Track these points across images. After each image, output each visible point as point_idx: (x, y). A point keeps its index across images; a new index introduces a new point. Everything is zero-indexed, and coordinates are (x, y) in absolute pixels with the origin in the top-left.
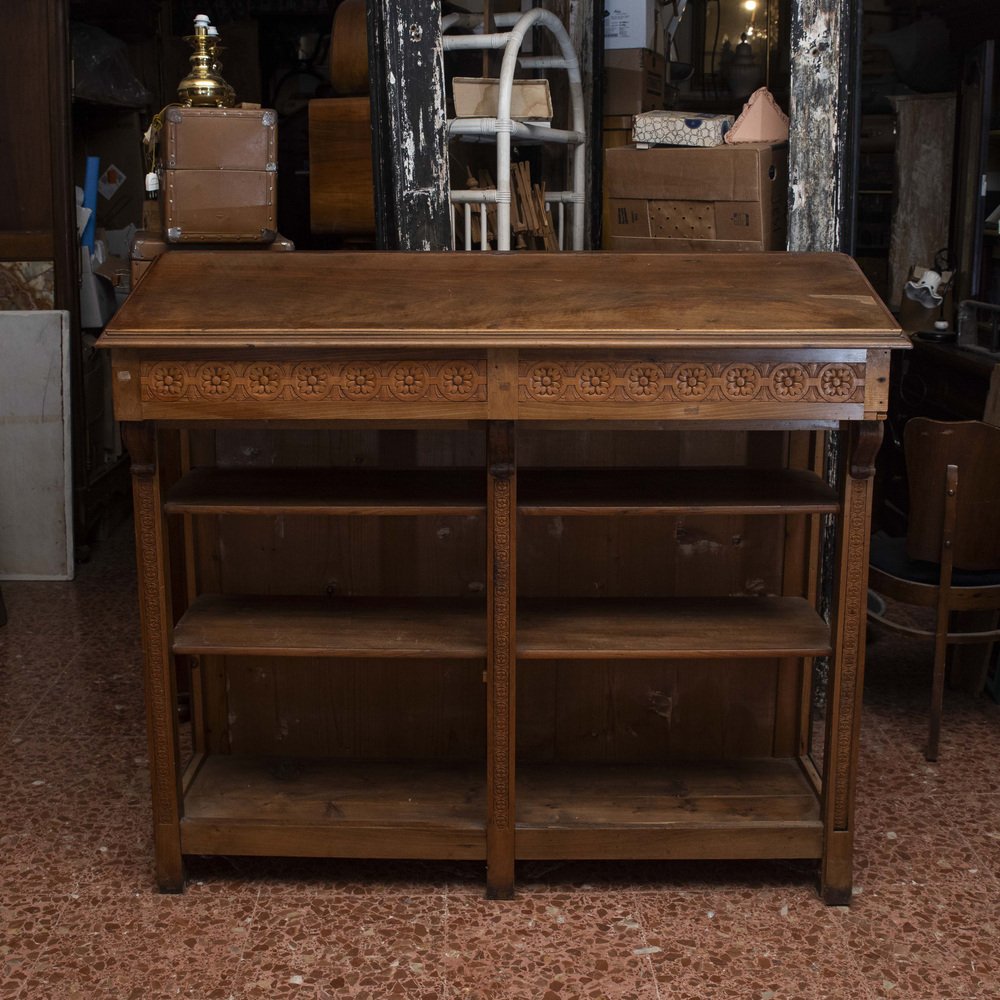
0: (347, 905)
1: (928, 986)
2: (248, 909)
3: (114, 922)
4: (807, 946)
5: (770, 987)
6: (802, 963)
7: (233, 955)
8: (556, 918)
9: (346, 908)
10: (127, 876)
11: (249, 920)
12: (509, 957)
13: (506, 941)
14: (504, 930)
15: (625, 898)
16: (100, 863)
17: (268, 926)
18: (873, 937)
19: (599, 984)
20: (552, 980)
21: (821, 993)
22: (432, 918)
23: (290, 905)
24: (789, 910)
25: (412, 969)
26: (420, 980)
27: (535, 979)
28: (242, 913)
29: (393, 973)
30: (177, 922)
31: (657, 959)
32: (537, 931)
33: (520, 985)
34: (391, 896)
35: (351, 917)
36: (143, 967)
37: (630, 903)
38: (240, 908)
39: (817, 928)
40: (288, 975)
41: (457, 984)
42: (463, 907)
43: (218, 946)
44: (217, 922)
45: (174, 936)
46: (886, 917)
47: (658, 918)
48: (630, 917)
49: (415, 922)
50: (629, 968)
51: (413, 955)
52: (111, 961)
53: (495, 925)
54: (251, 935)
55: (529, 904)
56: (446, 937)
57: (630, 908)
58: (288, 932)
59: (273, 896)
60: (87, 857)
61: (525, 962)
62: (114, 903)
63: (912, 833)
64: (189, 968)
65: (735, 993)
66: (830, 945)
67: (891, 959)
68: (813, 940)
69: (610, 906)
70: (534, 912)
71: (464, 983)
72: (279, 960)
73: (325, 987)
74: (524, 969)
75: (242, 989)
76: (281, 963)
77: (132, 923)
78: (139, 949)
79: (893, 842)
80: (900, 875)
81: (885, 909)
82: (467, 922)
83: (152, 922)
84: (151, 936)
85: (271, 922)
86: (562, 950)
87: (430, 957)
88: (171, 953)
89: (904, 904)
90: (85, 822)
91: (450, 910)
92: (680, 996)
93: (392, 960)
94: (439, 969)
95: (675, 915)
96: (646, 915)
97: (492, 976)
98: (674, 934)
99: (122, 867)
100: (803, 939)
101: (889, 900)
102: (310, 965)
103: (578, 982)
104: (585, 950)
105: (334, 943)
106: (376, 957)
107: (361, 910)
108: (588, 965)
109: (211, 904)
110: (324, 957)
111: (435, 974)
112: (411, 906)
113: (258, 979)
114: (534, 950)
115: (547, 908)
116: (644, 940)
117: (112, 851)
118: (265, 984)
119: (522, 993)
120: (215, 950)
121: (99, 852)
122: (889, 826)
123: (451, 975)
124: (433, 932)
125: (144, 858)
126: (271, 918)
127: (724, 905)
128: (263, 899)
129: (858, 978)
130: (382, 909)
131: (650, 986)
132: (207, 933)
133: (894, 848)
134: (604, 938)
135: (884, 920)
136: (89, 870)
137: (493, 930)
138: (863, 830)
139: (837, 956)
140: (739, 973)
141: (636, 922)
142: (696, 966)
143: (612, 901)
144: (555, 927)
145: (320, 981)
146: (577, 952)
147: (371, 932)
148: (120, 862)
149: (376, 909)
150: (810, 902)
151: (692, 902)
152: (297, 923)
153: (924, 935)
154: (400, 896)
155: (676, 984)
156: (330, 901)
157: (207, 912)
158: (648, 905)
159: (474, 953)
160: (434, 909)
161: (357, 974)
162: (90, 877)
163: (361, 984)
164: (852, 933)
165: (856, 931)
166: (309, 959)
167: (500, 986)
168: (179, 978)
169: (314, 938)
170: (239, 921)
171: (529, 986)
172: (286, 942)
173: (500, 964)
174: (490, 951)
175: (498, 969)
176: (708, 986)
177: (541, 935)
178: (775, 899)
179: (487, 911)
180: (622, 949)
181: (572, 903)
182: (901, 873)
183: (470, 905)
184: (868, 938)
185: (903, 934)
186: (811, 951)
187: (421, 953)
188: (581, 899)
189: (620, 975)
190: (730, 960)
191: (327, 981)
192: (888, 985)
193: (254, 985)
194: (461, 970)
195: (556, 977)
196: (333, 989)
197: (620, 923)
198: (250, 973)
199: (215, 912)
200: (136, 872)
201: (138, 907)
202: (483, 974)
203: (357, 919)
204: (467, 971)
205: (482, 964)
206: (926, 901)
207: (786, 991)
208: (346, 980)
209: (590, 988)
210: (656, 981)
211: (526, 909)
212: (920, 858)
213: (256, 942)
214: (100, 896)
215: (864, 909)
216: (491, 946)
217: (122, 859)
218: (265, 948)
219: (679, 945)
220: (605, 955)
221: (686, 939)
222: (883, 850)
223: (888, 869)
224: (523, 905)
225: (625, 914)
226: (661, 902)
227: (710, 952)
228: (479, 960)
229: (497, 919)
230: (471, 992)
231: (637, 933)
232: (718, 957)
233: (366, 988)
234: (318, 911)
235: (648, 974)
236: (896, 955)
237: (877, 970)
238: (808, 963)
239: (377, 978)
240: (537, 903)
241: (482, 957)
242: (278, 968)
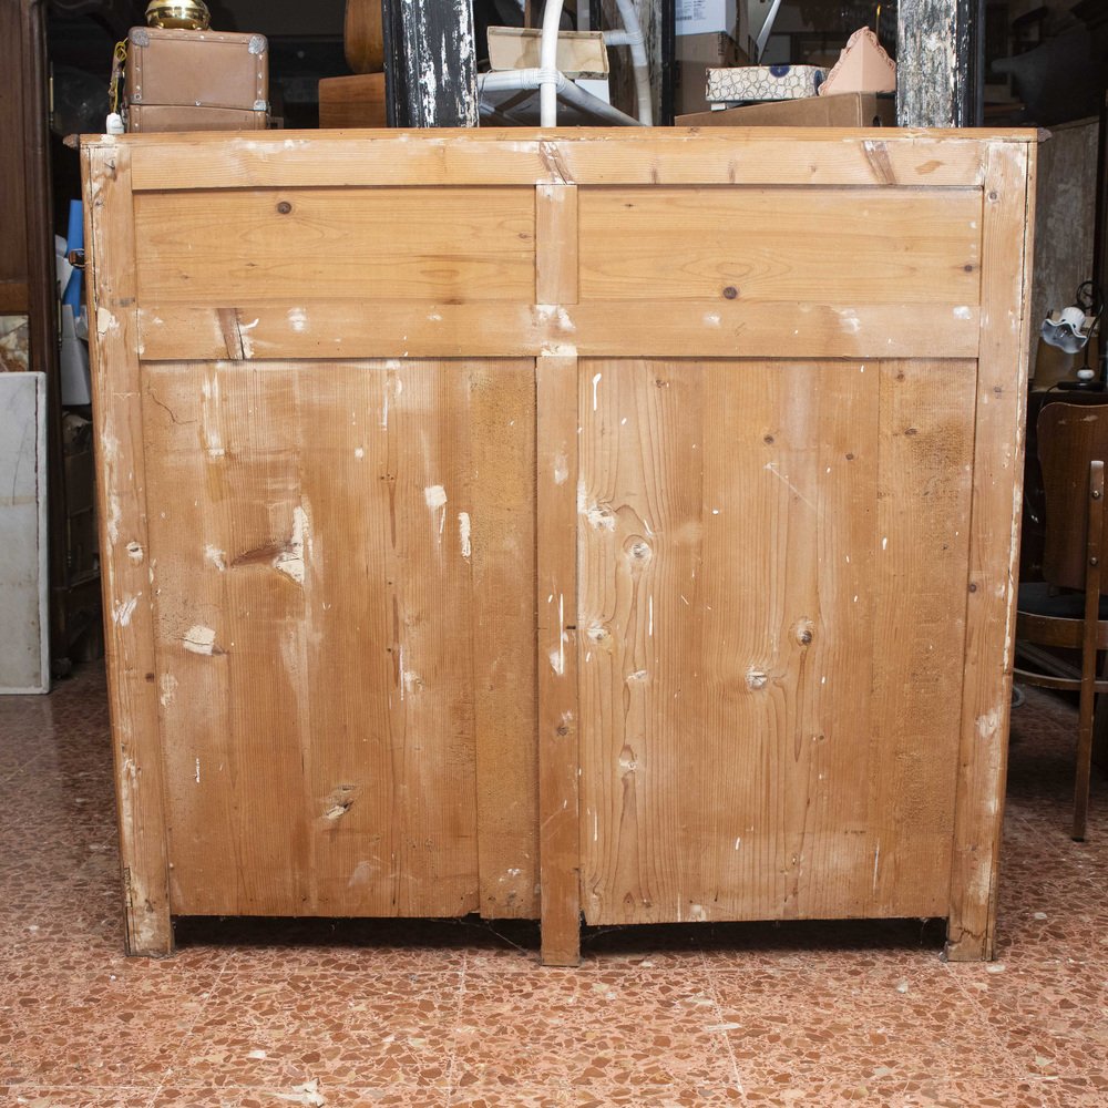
0: (335, 981)
1: (1096, 1062)
2: (208, 985)
3: (31, 997)
4: (935, 1022)
5: (885, 1063)
6: (927, 1039)
7: (180, 1029)
8: (604, 994)
9: (333, 984)
10: (57, 953)
11: (205, 995)
12: (540, 1033)
13: (539, 1016)
14: (536, 1007)
15: (695, 975)
16: (25, 941)
17: (229, 1001)
18: (1021, 1013)
19: (658, 1061)
20: (595, 1056)
21: (953, 1069)
22: (442, 994)
23: (261, 981)
24: (910, 987)
25: (412, 1044)
26: (421, 1056)
27: (573, 1055)
28: (199, 988)
29: (385, 1048)
30: (112, 998)
31: (734, 1034)
32: (579, 1007)
33: (552, 1061)
34: (394, 972)
35: (339, 993)
36: (61, 1042)
37: (703, 980)
38: (196, 983)
39: (946, 1004)
40: (248, 1049)
41: (469, 1060)
42: (485, 984)
43: (160, 1020)
44: (164, 997)
45: (106, 1010)
46: (1037, 993)
47: (738, 995)
48: (702, 994)
49: (420, 998)
50: (698, 1044)
51: (415, 1030)
52: (22, 1034)
53: (524, 1000)
54: (206, 1010)
55: (571, 980)
56: (459, 1013)
57: (702, 986)
58: (254, 1008)
59: (241, 972)
60: (12, 935)
61: (561, 1038)
62: (36, 979)
63: (1067, 914)
64: (120, 1042)
65: (839, 1070)
66: (965, 1021)
67: (1045, 1035)
68: (941, 1017)
69: (677, 983)
70: (577, 988)
71: (478, 1059)
72: (238, 1034)
73: (294, 1062)
74: (560, 1045)
75: (185, 1063)
76: (241, 1038)
77: (54, 999)
78: (58, 1023)
79: (1043, 922)
80: (1053, 953)
81: (1036, 986)
82: (488, 998)
83: (81, 997)
84: (76, 1010)
85: (234, 997)
86: (612, 1026)
87: (436, 1033)
88: (98, 1028)
89: (1059, 982)
90: (16, 902)
91: (468, 986)
92: (765, 1072)
93: (387, 1034)
94: (447, 1045)
95: (761, 992)
96: (722, 993)
97: (517, 1052)
98: (759, 1011)
99: (52, 944)
100: (929, 1015)
101: (1039, 977)
102: (278, 1040)
103: (630, 1057)
104: (642, 1027)
105: (313, 1018)
106: (367, 1033)
107: (351, 986)
108: (644, 1041)
109: (159, 980)
110: (297, 1031)
111: (442, 1050)
112: (418, 981)
113: (207, 1054)
114: (574, 1025)
115: (594, 985)
116: (719, 1016)
117: (44, 929)
118: (217, 1056)
119: (555, 1069)
120: (157, 1024)
121: (27, 931)
122: (1037, 908)
123: (462, 1051)
124: (441, 1008)
125: (82, 936)
126: (234, 993)
127: (825, 982)
128: (227, 975)
129: (1002, 1055)
130: (379, 985)
131: (725, 1062)
132: (148, 1008)
133: (1044, 927)
134: (667, 1014)
135: (1034, 997)
136: (12, 947)
137: (522, 1005)
138: (1004, 911)
139: (974, 1033)
140: (845, 1049)
141: (709, 998)
142: (788, 1042)
143: (679, 978)
144: (603, 1003)
145: (288, 1055)
146: (631, 1029)
147: (362, 1008)
148: (53, 940)
149: (372, 985)
150: (937, 979)
151: (783, 979)
152: (268, 998)
153: (1087, 1011)
154: (404, 972)
155: (760, 1060)
156: (313, 977)
157: (153, 988)
158: (725, 982)
159: (494, 1029)
160: (447, 986)
161: (339, 1048)
162: (11, 954)
163: (342, 1059)
164: (993, 1010)
165: (998, 1008)
166: (276, 1034)
167: (525, 1062)
168: (105, 1052)
169: (288, 1013)
170: (193, 996)
171: (564, 1063)
172: (250, 1017)
173: (527, 1040)
174: (516, 1027)
175: (525, 1045)
176: (802, 1062)
177: (583, 1011)
178: (892, 976)
179: (515, 987)
180: (690, 1026)
181: (626, 980)
182: (1056, 951)
183: (494, 981)
184: (1014, 1014)
185: (1059, 1011)
186: (938, 1028)
187: (424, 1028)
188: (639, 976)
189: (686, 1051)
190: (832, 1037)
191: (299, 1056)
192: (1042, 1062)
193: (201, 1059)
194: (475, 1045)
195: (602, 1054)
196: (304, 1064)
197: (687, 1000)
198: (198, 1047)
199: (164, 987)
200: (70, 949)
201: (66, 983)
202: (504, 1050)
203: (345, 994)
204: (484, 1047)
205: (504, 1040)
206: (1088, 978)
207: (906, 1067)
208: (323, 1055)
209: (645, 1065)
210: (734, 1058)
211: (567, 985)
212: (1078, 937)
213: (211, 1017)
214: (20, 971)
215: (1006, 987)
216: (518, 1022)
217: (54, 936)
218: (222, 1022)
219: (765, 1021)
220: (667, 1031)
221: (774, 1015)
222: (1030, 929)
223: (1037, 948)
224: (563, 982)
225: (695, 991)
226: (742, 979)
227: (805, 1029)
228: (501, 1036)
229: (528, 995)
230: (486, 1068)
231: (710, 1010)
232: (817, 1033)
233: (348, 1063)
234: (296, 987)
235: (723, 1050)
236: (1052, 1031)
237: (1026, 1046)
238: (935, 1039)
239: (364, 1053)
240: (580, 980)
241: (505, 1032)
242: (235, 1042)
